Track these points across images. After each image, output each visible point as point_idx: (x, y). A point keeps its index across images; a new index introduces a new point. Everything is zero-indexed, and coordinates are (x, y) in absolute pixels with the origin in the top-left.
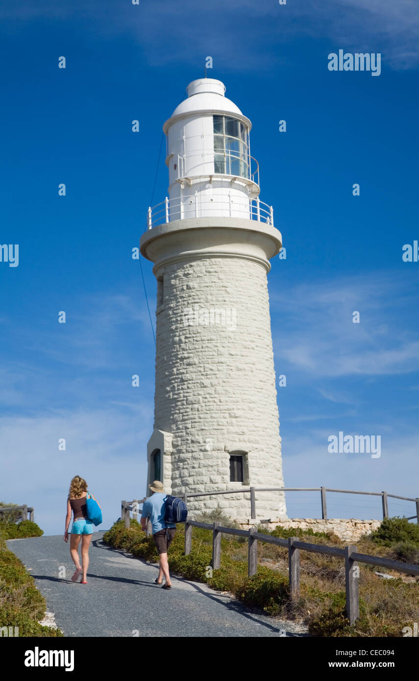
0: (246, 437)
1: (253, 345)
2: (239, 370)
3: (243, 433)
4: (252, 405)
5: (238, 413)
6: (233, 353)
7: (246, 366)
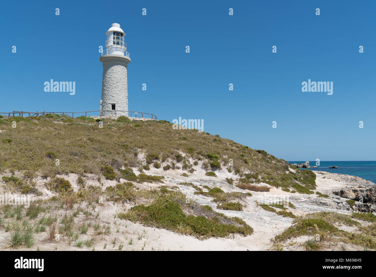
0: (115, 101)
1: (118, 81)
2: (115, 87)
3: (115, 100)
4: (117, 94)
5: (114, 96)
6: (114, 83)
7: (116, 86)
